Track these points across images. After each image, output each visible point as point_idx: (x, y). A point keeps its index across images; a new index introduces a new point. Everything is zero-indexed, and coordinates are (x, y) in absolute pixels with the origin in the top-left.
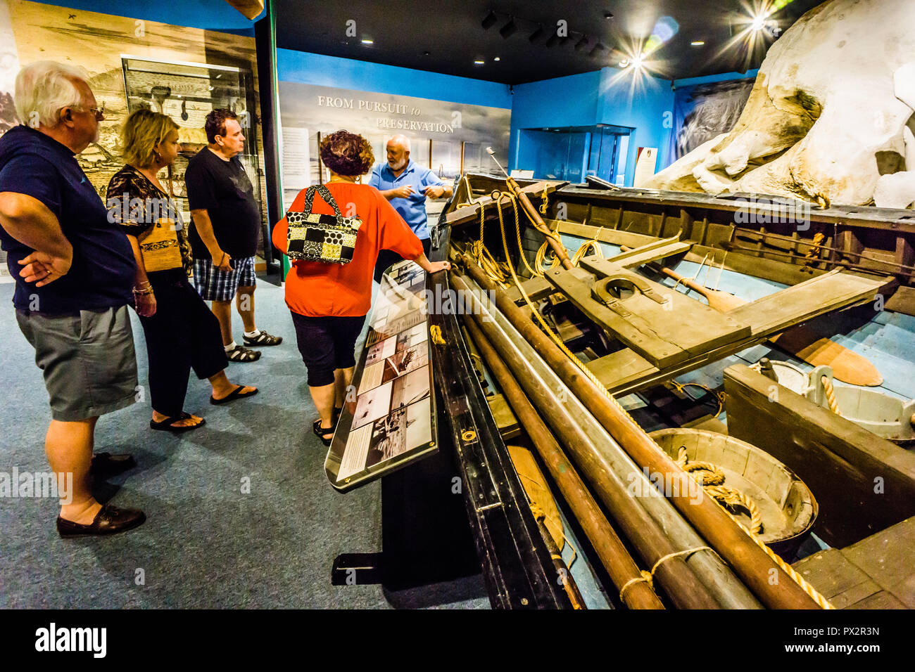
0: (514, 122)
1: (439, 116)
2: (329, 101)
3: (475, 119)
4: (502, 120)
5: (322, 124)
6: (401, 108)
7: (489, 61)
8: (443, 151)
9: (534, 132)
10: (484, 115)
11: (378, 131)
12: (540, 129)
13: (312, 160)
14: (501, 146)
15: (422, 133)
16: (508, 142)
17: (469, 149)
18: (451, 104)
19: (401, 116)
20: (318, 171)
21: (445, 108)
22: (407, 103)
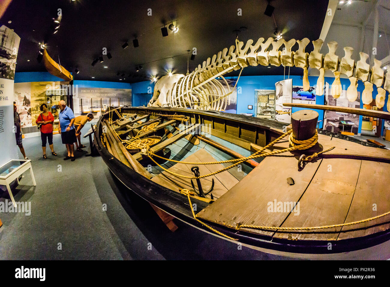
0: (132, 92)
1: (112, 92)
2: (84, 91)
3: (121, 92)
4: (129, 92)
5: (82, 97)
6: (102, 91)
7: (123, 79)
8: (114, 101)
9: (138, 95)
10: (124, 91)
11: (96, 97)
12: (139, 94)
13: (80, 106)
14: (129, 98)
15: (108, 97)
16: (131, 97)
17: (120, 99)
18: (115, 89)
19: (102, 93)
20: (81, 108)
21: (114, 90)
22: (103, 90)
